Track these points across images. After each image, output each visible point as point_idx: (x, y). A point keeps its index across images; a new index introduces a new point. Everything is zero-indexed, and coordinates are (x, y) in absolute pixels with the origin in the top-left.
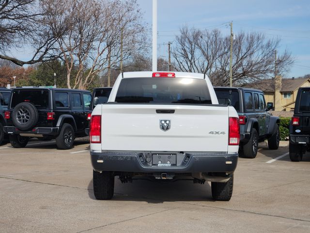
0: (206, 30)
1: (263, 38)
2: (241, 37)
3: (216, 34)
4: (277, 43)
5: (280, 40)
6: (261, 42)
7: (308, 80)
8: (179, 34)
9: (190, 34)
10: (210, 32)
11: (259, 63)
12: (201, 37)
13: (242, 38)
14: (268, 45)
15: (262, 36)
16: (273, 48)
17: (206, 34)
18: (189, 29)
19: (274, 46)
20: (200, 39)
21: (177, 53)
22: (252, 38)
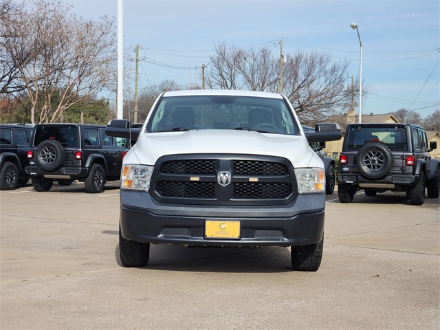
0: (251, 49)
1: (328, 60)
2: (298, 60)
3: (265, 54)
4: (345, 67)
5: (349, 63)
6: (325, 66)
7: (391, 117)
8: (215, 55)
9: (229, 54)
10: (256, 52)
11: (321, 94)
12: (245, 59)
13: (300, 61)
14: (334, 70)
15: (326, 57)
16: (339, 74)
17: (251, 54)
18: (227, 48)
19: (341, 72)
20: (243, 60)
21: (211, 79)
22: (313, 60)
